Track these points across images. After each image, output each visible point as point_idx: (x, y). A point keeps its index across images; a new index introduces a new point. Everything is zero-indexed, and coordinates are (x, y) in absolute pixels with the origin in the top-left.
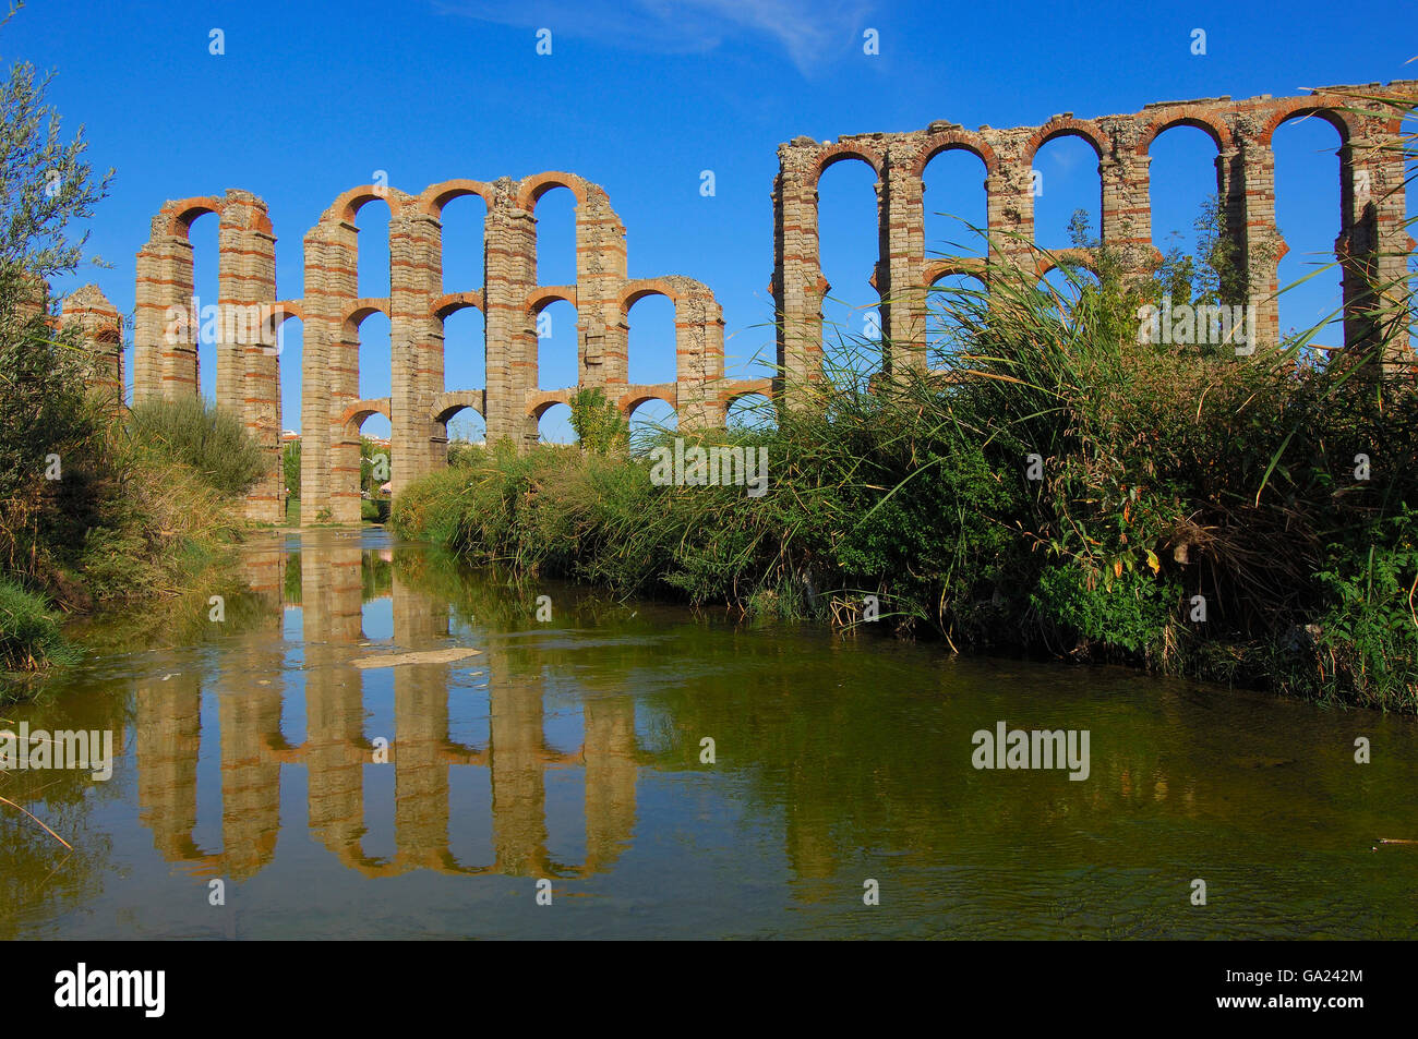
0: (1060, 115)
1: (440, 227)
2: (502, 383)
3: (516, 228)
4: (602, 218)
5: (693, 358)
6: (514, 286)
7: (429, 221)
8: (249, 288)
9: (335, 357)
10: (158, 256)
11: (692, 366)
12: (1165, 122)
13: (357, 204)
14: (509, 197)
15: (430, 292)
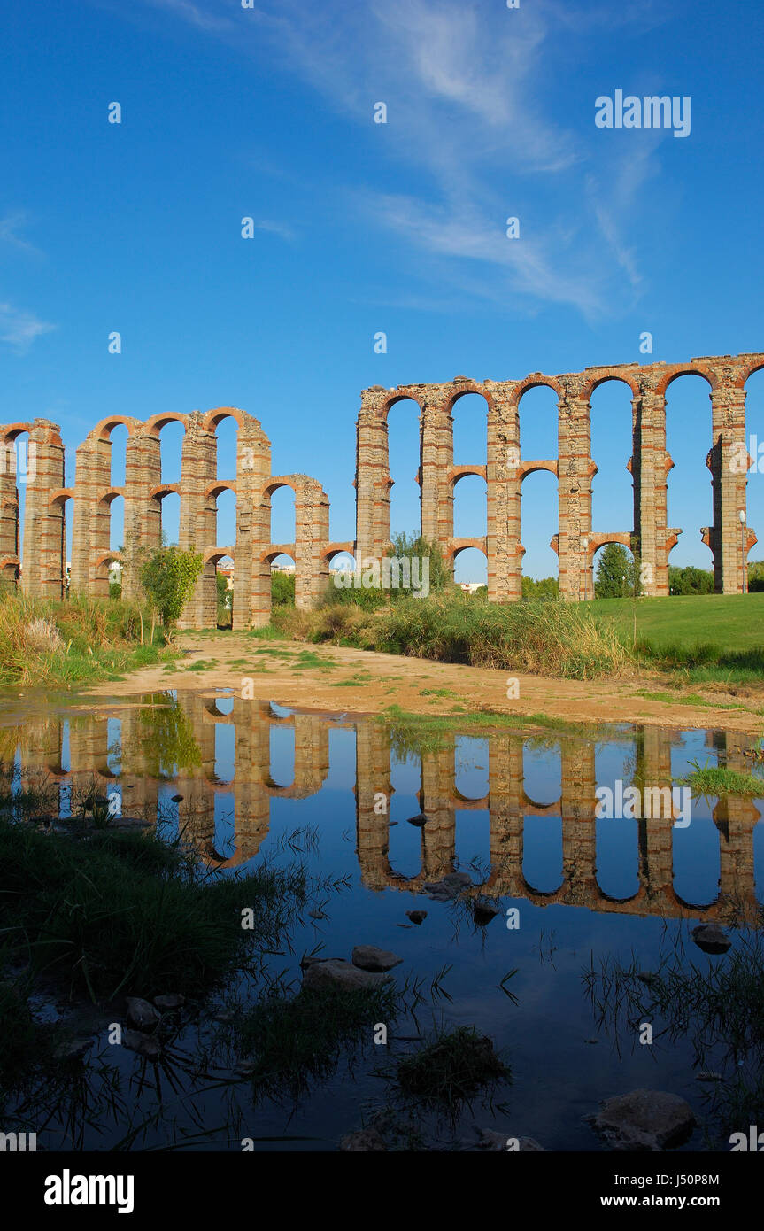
0: (533, 374)
1: (159, 441)
2: (187, 542)
3: (201, 443)
4: (252, 437)
5: (306, 528)
6: (199, 480)
7: (149, 438)
8: (45, 481)
9: (93, 524)
11: (305, 532)
12: (598, 379)
13: (110, 427)
14: (198, 423)
15: (149, 483)
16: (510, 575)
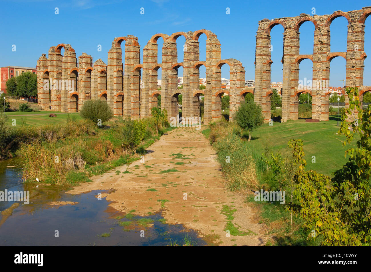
0: (337, 11)
1: (176, 44)
2: (186, 88)
3: (192, 45)
4: (213, 43)
5: (234, 82)
6: (191, 61)
7: (172, 43)
8: (132, 61)
9: (150, 79)
10: (113, 52)
11: (234, 84)
12: (368, 13)
13: (157, 38)
14: (190, 37)
15: (172, 62)
16: (322, 105)
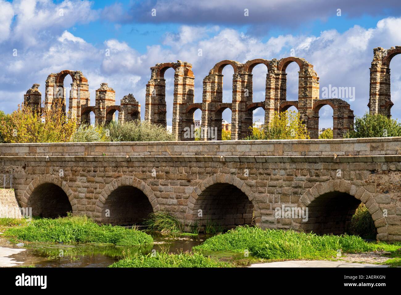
3: (277, 79)
4: (308, 76)
5: (339, 131)
6: (276, 101)
10: (153, 85)
11: (338, 134)
13: (222, 67)
14: (275, 66)
15: (247, 102)
